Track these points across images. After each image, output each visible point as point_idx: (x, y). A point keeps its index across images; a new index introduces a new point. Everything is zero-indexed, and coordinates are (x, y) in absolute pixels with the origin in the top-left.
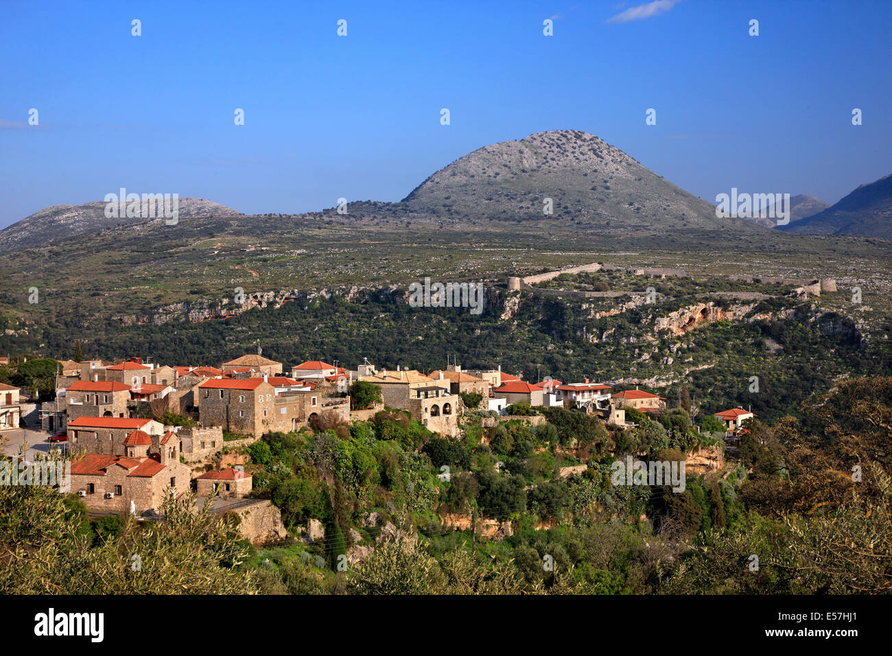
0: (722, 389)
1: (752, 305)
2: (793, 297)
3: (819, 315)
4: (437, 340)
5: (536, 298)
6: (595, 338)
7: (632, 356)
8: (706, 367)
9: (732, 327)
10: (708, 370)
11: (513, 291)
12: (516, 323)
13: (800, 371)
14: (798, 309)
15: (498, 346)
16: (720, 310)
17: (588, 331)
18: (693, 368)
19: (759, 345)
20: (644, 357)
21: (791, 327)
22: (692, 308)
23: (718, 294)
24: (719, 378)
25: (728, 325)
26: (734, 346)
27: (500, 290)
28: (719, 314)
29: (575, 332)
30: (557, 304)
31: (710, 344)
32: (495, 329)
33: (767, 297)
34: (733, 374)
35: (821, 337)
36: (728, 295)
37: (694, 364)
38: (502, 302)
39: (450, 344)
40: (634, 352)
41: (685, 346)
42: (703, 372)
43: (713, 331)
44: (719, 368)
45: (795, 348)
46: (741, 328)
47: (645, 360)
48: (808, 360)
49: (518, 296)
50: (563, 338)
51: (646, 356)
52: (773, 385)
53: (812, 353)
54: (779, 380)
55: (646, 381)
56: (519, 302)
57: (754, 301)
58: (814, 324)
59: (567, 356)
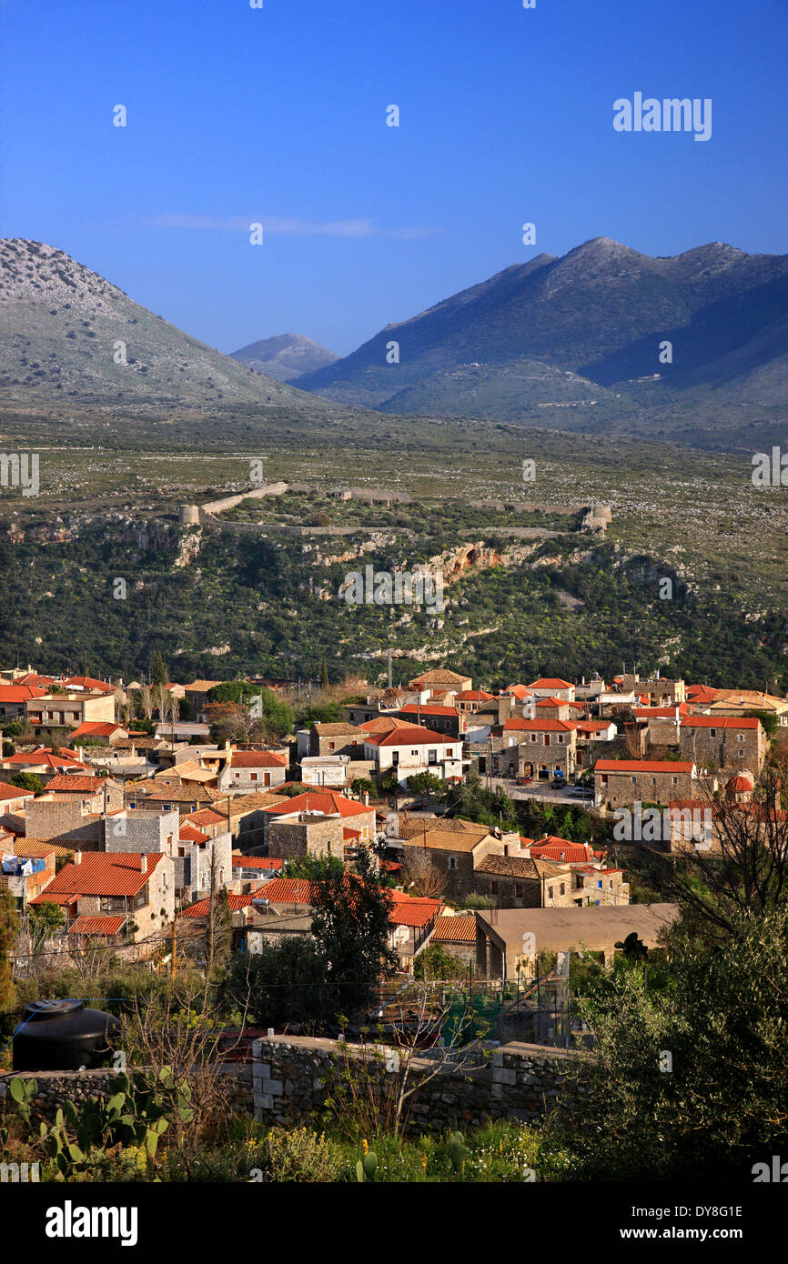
0: (517, 661)
1: (535, 546)
2: (587, 534)
3: (625, 558)
4: (78, 598)
5: (226, 537)
6: (327, 593)
7: (387, 618)
8: (487, 631)
9: (509, 576)
10: (491, 635)
11: (188, 525)
12: (199, 571)
13: (613, 634)
14: (597, 551)
15: (180, 605)
16: (492, 552)
17: (316, 583)
18: (472, 634)
19: (551, 600)
20: (403, 620)
21: (590, 575)
22: (458, 550)
23: (489, 531)
24: (510, 646)
25: (505, 573)
26: (518, 602)
27: (169, 524)
28: (491, 557)
29: (296, 584)
30: (262, 544)
31: (487, 600)
32: (168, 580)
33: (554, 534)
34: (527, 640)
35: (630, 588)
36: (503, 532)
37: (473, 627)
38: (176, 541)
39: (100, 604)
40: (389, 612)
41: (456, 603)
42: (487, 638)
43: (486, 581)
44: (506, 632)
45: (599, 604)
46: (521, 576)
47: (405, 623)
48: (621, 620)
49: (199, 532)
50: (278, 593)
51: (406, 618)
52: (584, 654)
53: (625, 609)
54: (589, 647)
55: (413, 652)
56: (201, 542)
57: (538, 540)
58: (620, 569)
59: (291, 619)
